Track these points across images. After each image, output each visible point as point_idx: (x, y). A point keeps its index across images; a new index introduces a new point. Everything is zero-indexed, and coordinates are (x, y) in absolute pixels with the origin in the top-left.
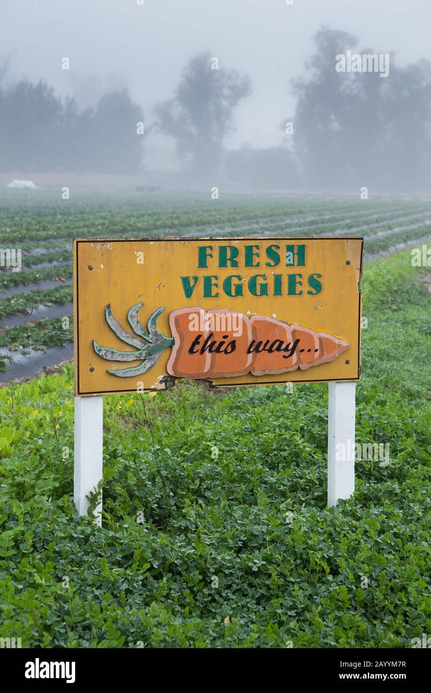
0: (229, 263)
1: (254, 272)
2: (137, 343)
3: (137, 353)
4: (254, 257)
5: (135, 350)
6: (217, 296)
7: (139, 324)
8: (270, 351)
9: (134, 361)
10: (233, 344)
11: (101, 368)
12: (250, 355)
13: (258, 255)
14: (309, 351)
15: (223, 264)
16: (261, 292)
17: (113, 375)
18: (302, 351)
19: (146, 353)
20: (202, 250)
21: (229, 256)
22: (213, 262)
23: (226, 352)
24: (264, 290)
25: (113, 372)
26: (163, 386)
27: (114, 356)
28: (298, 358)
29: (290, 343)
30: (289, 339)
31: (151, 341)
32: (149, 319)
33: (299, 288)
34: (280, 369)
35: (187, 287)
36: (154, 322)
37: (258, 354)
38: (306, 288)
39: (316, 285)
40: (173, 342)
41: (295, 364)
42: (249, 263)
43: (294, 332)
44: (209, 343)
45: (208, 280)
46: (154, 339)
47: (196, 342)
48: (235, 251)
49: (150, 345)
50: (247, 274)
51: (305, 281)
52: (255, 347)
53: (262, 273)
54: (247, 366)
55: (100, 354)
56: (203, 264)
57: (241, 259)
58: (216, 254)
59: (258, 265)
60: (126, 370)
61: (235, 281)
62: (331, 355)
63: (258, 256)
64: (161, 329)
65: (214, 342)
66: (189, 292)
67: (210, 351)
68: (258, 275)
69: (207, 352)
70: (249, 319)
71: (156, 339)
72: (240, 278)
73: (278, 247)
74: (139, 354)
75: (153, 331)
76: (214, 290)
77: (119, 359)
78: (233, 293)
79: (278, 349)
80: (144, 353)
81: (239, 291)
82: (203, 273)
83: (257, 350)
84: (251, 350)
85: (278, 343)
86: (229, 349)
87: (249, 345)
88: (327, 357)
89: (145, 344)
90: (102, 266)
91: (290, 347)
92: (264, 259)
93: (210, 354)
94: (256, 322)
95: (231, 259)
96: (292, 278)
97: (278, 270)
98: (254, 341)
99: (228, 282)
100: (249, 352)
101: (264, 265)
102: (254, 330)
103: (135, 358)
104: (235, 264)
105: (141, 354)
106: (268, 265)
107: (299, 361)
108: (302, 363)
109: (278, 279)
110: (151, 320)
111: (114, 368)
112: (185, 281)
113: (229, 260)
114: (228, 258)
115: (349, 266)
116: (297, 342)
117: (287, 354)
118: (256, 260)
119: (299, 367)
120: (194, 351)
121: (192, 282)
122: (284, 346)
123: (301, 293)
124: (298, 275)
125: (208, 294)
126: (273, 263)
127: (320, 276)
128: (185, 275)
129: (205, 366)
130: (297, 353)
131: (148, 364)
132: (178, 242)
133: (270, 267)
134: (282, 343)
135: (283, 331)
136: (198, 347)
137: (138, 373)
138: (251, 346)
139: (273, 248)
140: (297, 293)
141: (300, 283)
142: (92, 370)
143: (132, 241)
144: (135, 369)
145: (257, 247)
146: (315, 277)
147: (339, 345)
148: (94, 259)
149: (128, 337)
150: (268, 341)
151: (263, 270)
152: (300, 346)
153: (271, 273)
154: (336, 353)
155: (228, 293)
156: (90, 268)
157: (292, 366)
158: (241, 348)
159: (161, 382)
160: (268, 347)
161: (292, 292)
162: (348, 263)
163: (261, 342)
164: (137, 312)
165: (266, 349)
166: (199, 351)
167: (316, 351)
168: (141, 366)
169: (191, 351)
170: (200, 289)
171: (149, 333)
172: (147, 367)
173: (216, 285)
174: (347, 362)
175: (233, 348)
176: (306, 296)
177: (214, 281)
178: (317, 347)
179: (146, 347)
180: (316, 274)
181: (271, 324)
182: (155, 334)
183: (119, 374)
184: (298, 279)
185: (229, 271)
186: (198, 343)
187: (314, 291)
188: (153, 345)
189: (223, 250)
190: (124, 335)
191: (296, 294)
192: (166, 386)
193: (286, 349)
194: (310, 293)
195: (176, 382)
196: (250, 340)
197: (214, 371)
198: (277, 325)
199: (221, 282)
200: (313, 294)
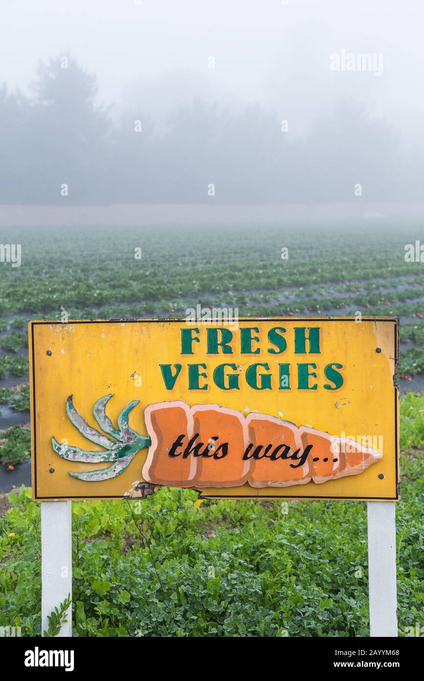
0: (220, 349)
1: (252, 360)
2: (104, 441)
3: (105, 454)
4: (253, 341)
5: (104, 450)
6: (206, 387)
7: (107, 420)
8: (273, 457)
9: (101, 462)
10: (225, 447)
11: (62, 469)
12: (247, 462)
13: (257, 339)
14: (326, 460)
15: (212, 349)
16: (262, 385)
17: (76, 478)
18: (316, 460)
19: (116, 454)
20: (186, 334)
22: (201, 347)
23: (216, 456)
24: (267, 382)
25: (76, 474)
26: (139, 493)
27: (77, 456)
28: (311, 468)
29: (299, 450)
30: (298, 444)
31: (121, 440)
32: (120, 414)
33: (312, 381)
34: (286, 481)
35: (168, 377)
36: (126, 416)
37: (257, 461)
38: (322, 380)
39: (335, 377)
40: (149, 443)
41: (307, 476)
42: (246, 348)
43: (304, 436)
44: (194, 445)
45: (194, 370)
46: (126, 438)
47: (178, 443)
48: (228, 335)
49: (121, 444)
50: (244, 362)
51: (321, 372)
52: (253, 453)
53: (263, 362)
54: (242, 476)
55: (60, 454)
56: (187, 349)
57: (236, 344)
58: (204, 337)
59: (258, 351)
60: (90, 474)
61: (228, 371)
62: (356, 467)
63: (258, 341)
64: (134, 424)
65: (201, 445)
66: (170, 382)
67: (196, 455)
68: (256, 365)
69: (192, 455)
70: (245, 417)
71: (129, 439)
72: (234, 367)
73: (284, 330)
74: (107, 455)
75: (124, 428)
76: (202, 382)
77: (83, 460)
78: (227, 385)
79: (284, 456)
80: (113, 453)
81: (234, 382)
82: (187, 361)
83: (256, 456)
84: (249, 456)
85: (283, 449)
86: (220, 453)
87: (245, 449)
88: (349, 470)
89: (115, 444)
90: (63, 351)
91: (300, 454)
92: (265, 344)
93: (196, 458)
94: (253, 421)
95: (223, 344)
96: (303, 369)
97: (283, 359)
98: (251, 446)
99: (219, 372)
100: (245, 458)
101: (266, 352)
102: (251, 431)
103: (102, 460)
104: (228, 351)
105: (110, 455)
106: (271, 351)
107: (312, 472)
108: (316, 475)
109: (284, 369)
110: (121, 415)
111: (75, 470)
112: (166, 369)
113: (220, 344)
114: (219, 341)
115: (380, 355)
116: (309, 448)
117: (295, 462)
118: (255, 345)
119: (312, 479)
120: (176, 454)
121: (174, 371)
122: (291, 453)
123: (315, 387)
124: (311, 364)
125: (194, 384)
126: (277, 350)
127: (340, 366)
128: (166, 363)
129: (189, 473)
130: (309, 462)
131: (119, 468)
132: (156, 323)
133: (273, 355)
134: (288, 448)
135: (291, 434)
136: (180, 450)
137: (106, 477)
138: (248, 451)
139: (278, 332)
140: (310, 386)
141: (315, 375)
142: (52, 471)
143: (99, 322)
144: (102, 472)
145: (257, 330)
146: (334, 367)
147: (367, 456)
148: (53, 343)
149: (94, 435)
150: (270, 446)
151: (265, 357)
152: (312, 454)
153: (275, 362)
154: (363, 464)
155: (220, 384)
156: (49, 354)
157: (303, 479)
158: (235, 452)
159: (137, 489)
160: (270, 453)
161: (303, 384)
162: (378, 351)
163: (260, 447)
164: (105, 406)
165: (267, 455)
166: (182, 454)
167: (335, 460)
168: (110, 469)
169: (172, 454)
170: (184, 379)
171: (120, 431)
172: (117, 471)
173: (205, 375)
174: (381, 477)
175: (225, 453)
176: (322, 391)
177: (201, 370)
178: (336, 456)
179: (115, 447)
180: (335, 364)
181: (274, 424)
182: (127, 432)
183: (84, 477)
184: (311, 370)
185: (221, 358)
186: (181, 445)
187: (333, 385)
188: (124, 445)
189: (212, 333)
190: (89, 432)
191: (308, 388)
192: (143, 494)
193: (294, 457)
194: (327, 387)
195: (156, 490)
196: (247, 441)
197: (202, 479)
198: (282, 427)
199: (210, 372)
200: (332, 389)
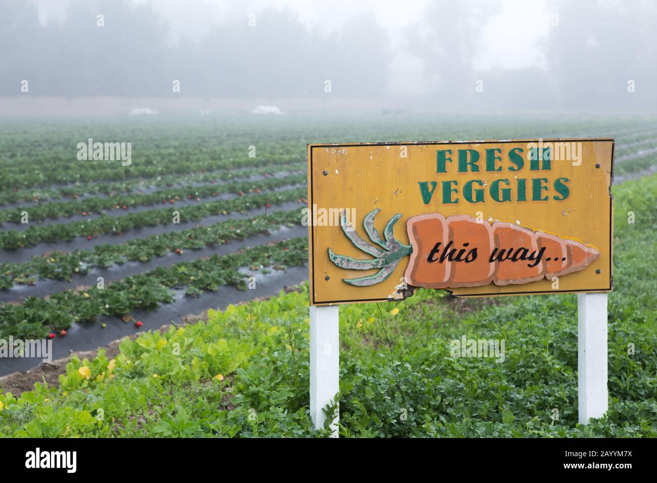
0: (469, 167)
1: (496, 176)
2: (373, 251)
3: (373, 261)
4: (496, 161)
5: (371, 258)
6: (457, 202)
7: (375, 232)
8: (514, 259)
9: (370, 269)
10: (474, 252)
11: (336, 276)
12: (493, 264)
13: (500, 159)
14: (556, 259)
15: (462, 168)
16: (503, 198)
17: (349, 284)
18: (549, 259)
19: (383, 262)
20: (441, 154)
21: (469, 160)
22: (453, 166)
23: (467, 260)
24: (507, 196)
25: (349, 281)
26: (401, 296)
27: (350, 264)
28: (544, 266)
29: (535, 252)
30: (534, 247)
31: (387, 249)
32: (386, 226)
33: (544, 194)
34: (524, 279)
35: (425, 192)
36: (391, 229)
37: (502, 264)
38: (552, 193)
39: (563, 190)
40: (411, 250)
41: (542, 273)
42: (490, 167)
43: (539, 240)
44: (449, 251)
45: (447, 186)
46: (391, 247)
47: (435, 250)
48: (476, 155)
49: (387, 253)
50: (488, 179)
51: (551, 185)
52: (498, 256)
53: (504, 179)
54: (489, 275)
55: (336, 262)
56: (441, 168)
57: (482, 163)
58: (456, 158)
59: (500, 169)
60: (362, 279)
61: (476, 186)
62: (580, 264)
63: (500, 160)
64: (398, 236)
65: (454, 251)
66: (427, 198)
67: (450, 259)
68: (499, 180)
69: (446, 260)
70: (492, 225)
71: (393, 247)
72: (481, 183)
73: (521, 150)
74: (376, 262)
75: (390, 238)
76: (454, 196)
77: (355, 267)
78: (474, 199)
79: (523, 258)
80: (381, 261)
81: (480, 197)
82: (442, 178)
83: (500, 259)
84: (494, 258)
85: (522, 252)
86: (470, 258)
87: (491, 253)
88: (575, 266)
89: (382, 252)
90: (337, 172)
91: (536, 255)
92: (506, 163)
93: (450, 263)
94: (498, 229)
95: (471, 163)
96: (537, 183)
97: (521, 175)
98: (496, 250)
99: (468, 187)
100: (491, 260)
101: (506, 169)
102: (496, 237)
103: (372, 267)
104: (475, 169)
105: (378, 262)
106: (511, 169)
107: (545, 270)
108: (548, 272)
109: (522, 184)
110: (387, 227)
111: (350, 277)
112: (423, 186)
113: (469, 164)
114: (468, 161)
115: (599, 169)
116: (542, 250)
117: (532, 263)
118: (498, 164)
119: (545, 276)
120: (433, 259)
121: (430, 188)
122: (528, 255)
123: (546, 199)
124: (543, 179)
125: (447, 199)
126: (516, 167)
127: (567, 180)
128: (424, 181)
129: (444, 275)
130: (543, 262)
131: (385, 273)
132: (415, 146)
133: (512, 172)
134: (526, 251)
135: (528, 238)
136: (437, 256)
137: (374, 282)
138: (493, 254)
139: (517, 152)
140: (542, 198)
141: (546, 188)
142: (327, 279)
143: (367, 145)
144: (372, 278)
145: (499, 151)
146: (562, 181)
147: (589, 254)
148: (329, 164)
149: (364, 245)
150: (512, 250)
151: (506, 174)
152: (546, 254)
153: (514, 177)
154: (585, 262)
155: (469, 199)
156: (325, 174)
157: (538, 276)
158: (483, 256)
159: (399, 291)
160: (511, 256)
161: (537, 197)
162: (598, 166)
163: (504, 251)
164: (373, 219)
165: (509, 257)
166: (439, 260)
167: (564, 259)
168: (378, 274)
169: (430, 259)
170: (439, 194)
171: (386, 241)
172: (384, 276)
173: (456, 191)
174: (598, 272)
175: (475, 257)
176: (552, 201)
177: (453, 187)
178: (565, 255)
179: (382, 255)
180: (563, 179)
181: (514, 231)
182: (393, 241)
183: (355, 283)
184: (543, 184)
185: (470, 176)
186: (438, 251)
187: (561, 197)
188: (390, 253)
189: (463, 154)
190: (360, 242)
191: (541, 200)
192: (404, 295)
193: (531, 258)
194: (556, 198)
195: (415, 292)
196: (492, 249)
197: (455, 280)
198: (521, 233)
199: (461, 188)
200: (560, 200)
